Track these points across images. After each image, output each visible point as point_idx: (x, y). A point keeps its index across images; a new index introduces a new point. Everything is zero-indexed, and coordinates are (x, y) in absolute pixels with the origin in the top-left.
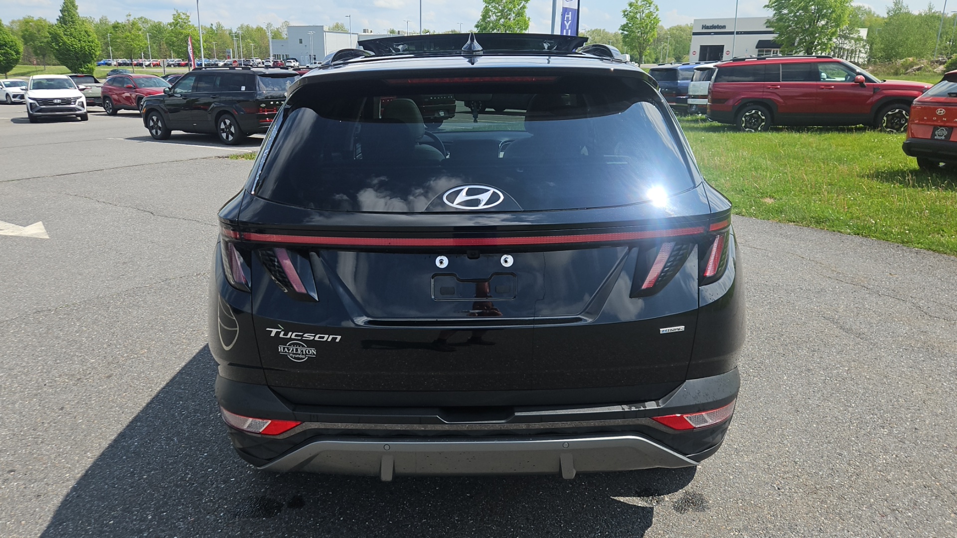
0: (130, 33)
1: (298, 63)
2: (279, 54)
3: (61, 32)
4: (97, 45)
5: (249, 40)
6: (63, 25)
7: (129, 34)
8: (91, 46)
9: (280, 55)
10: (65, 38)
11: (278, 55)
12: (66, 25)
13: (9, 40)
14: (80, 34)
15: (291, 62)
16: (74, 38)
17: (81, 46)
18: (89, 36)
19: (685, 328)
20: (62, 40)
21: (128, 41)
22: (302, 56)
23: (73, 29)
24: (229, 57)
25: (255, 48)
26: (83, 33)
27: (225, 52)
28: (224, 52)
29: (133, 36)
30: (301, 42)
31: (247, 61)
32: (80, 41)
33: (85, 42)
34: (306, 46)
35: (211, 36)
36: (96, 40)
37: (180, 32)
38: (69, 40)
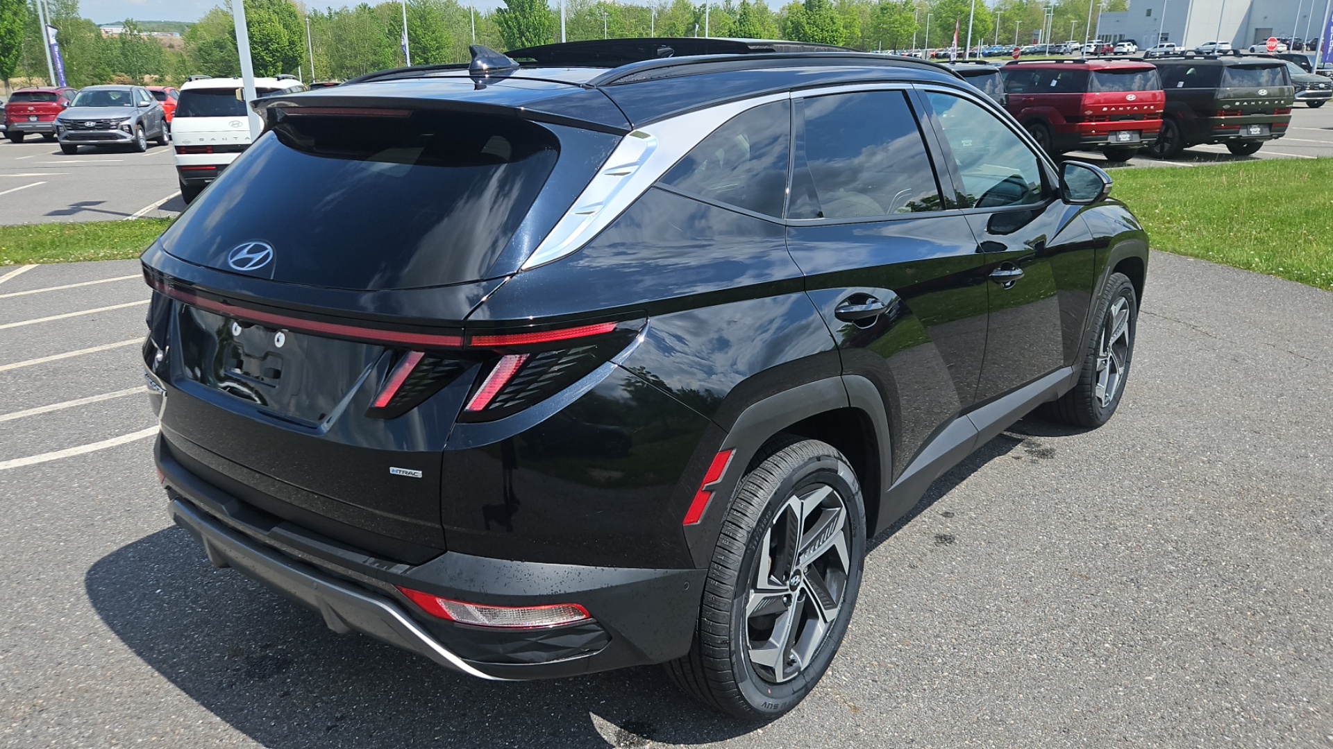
0: (900, 15)
1: (1135, 47)
2: (1108, 34)
3: (803, 20)
4: (841, 34)
5: (1069, 16)
6: (808, 11)
7: (898, 17)
8: (834, 37)
9: (1110, 36)
10: (807, 28)
11: (1107, 36)
12: (811, 10)
13: (755, 32)
14: (824, 21)
15: (1123, 45)
16: (816, 27)
17: (822, 37)
18: (834, 23)
19: (423, 473)
20: (803, 30)
21: (895, 27)
22: (1145, 36)
23: (817, 16)
24: (1036, 42)
25: (1078, 27)
26: (828, 20)
27: (1032, 34)
28: (1030, 35)
29: (902, 20)
30: (1149, 13)
31: (1057, 46)
32: (822, 30)
33: (827, 31)
34: (1156, 19)
35: (1017, 12)
36: (841, 28)
37: (960, 11)
38: (810, 30)
